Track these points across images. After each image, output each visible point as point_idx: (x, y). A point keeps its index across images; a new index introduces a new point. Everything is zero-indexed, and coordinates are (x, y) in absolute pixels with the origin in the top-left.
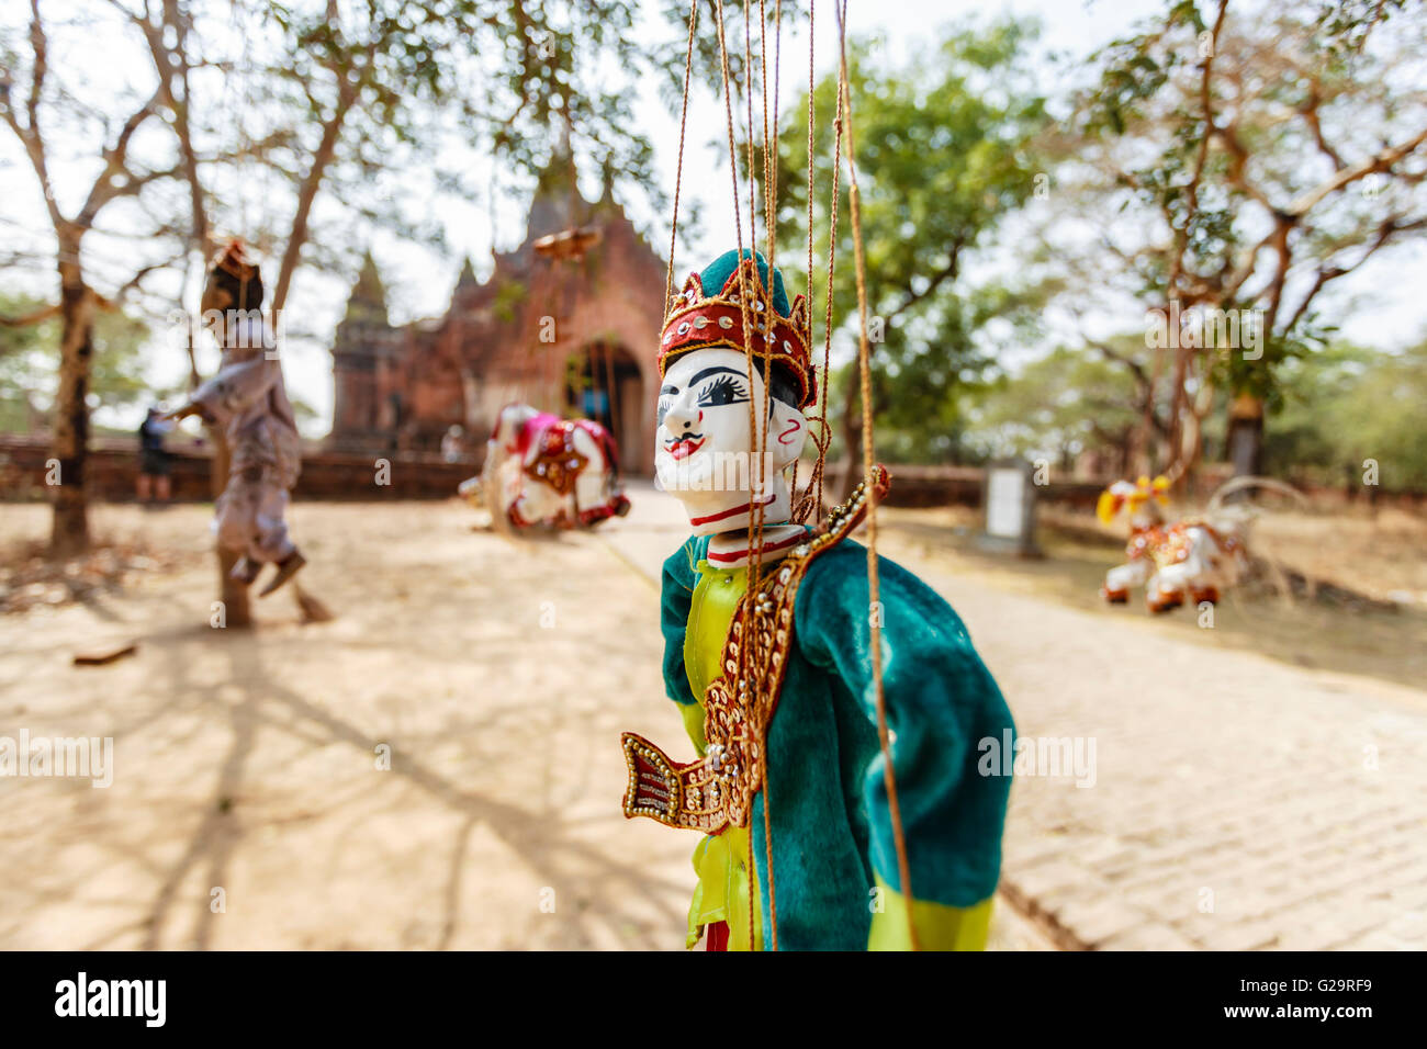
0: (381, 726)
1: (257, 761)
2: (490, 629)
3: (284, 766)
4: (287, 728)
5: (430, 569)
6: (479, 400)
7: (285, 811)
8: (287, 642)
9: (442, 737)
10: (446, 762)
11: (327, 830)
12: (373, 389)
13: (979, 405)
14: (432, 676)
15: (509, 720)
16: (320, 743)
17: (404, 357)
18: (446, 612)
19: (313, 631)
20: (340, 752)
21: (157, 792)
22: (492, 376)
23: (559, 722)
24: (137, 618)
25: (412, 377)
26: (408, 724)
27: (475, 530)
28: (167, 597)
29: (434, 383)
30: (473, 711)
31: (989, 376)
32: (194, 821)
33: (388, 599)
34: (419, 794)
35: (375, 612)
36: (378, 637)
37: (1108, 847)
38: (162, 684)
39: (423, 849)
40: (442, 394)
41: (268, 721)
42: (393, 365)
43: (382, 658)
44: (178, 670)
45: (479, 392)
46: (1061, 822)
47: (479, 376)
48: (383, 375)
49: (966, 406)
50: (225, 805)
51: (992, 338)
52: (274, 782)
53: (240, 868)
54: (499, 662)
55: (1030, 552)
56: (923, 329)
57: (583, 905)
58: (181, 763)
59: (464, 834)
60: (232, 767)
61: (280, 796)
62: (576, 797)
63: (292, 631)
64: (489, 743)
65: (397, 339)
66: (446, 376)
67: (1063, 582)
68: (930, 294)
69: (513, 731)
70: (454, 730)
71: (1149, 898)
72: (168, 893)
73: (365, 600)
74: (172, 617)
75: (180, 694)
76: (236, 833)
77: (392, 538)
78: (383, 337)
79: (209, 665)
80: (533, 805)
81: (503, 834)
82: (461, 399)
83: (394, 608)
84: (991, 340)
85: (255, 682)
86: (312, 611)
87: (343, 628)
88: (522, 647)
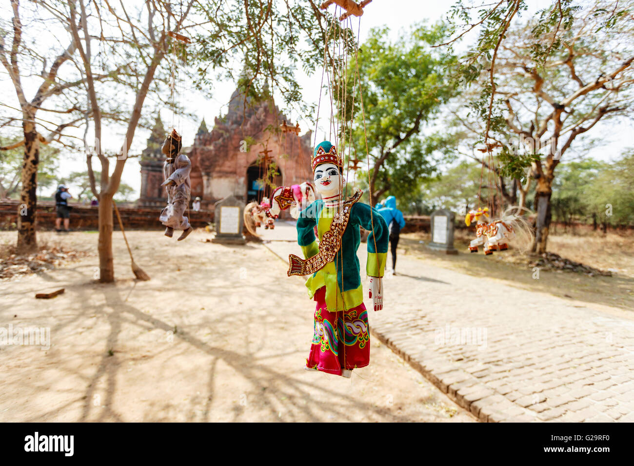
0: (175, 322)
1: (122, 336)
2: (219, 282)
3: (134, 338)
4: (134, 323)
5: (190, 258)
6: (209, 185)
7: (137, 355)
8: (129, 288)
9: (201, 326)
10: (203, 335)
11: (156, 362)
13: (428, 188)
14: (195, 302)
15: (230, 319)
16: (149, 329)
18: (198, 276)
19: (141, 284)
20: (158, 332)
21: (81, 349)
22: (215, 174)
23: (251, 320)
24: (62, 279)
26: (186, 321)
27: (208, 241)
28: (74, 270)
30: (213, 316)
31: (434, 175)
32: (99, 359)
33: (173, 271)
34: (193, 348)
35: (167, 276)
36: (170, 286)
37: (480, 366)
38: (77, 306)
39: (197, 369)
41: (125, 320)
43: (173, 294)
44: (84, 300)
45: (209, 181)
46: (460, 357)
47: (209, 174)
49: (423, 187)
50: (111, 354)
51: (434, 158)
52: (130, 344)
53: (121, 377)
54: (223, 296)
55: (451, 251)
56: (404, 155)
57: (265, 389)
58: (91, 337)
59: (214, 363)
60: (112, 338)
61: (134, 350)
62: (259, 349)
63: (132, 284)
64: (221, 328)
66: (195, 175)
67: (466, 264)
68: (407, 139)
69: (231, 323)
70: (206, 323)
71: (496, 385)
72: (92, 387)
73: (162, 271)
74: (77, 278)
75: (85, 310)
76: (117, 364)
79: (97, 297)
80: (242, 352)
81: (230, 364)
82: (201, 184)
83: (175, 274)
84: (433, 159)
85: (117, 304)
86: (139, 275)
87: (154, 282)
88: (232, 290)
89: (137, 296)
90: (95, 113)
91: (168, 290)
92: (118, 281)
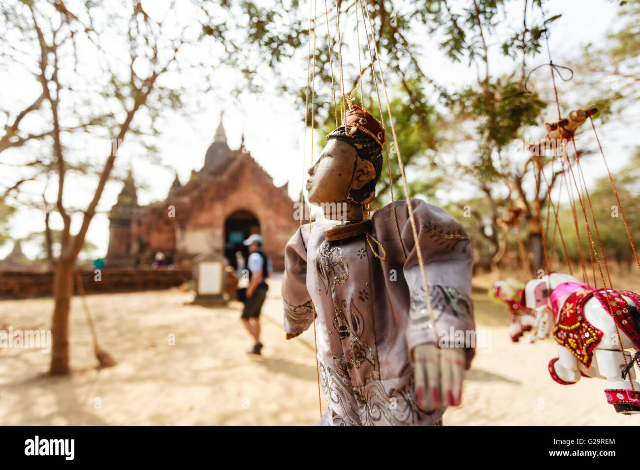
5: (166, 328)
6: (183, 239)
8: (92, 382)
12: (129, 236)
17: (145, 220)
18: (180, 353)
19: (106, 373)
22: (189, 227)
25: (149, 228)
27: (186, 304)
29: (160, 231)
33: (146, 348)
35: (140, 357)
36: (144, 374)
40: (164, 237)
42: (139, 223)
43: (148, 387)
45: (183, 235)
47: (183, 227)
48: (134, 228)
54: (217, 383)
63: (93, 374)
65: (142, 212)
66: (166, 228)
73: (132, 350)
77: (144, 312)
78: (135, 211)
82: (173, 239)
83: (150, 353)
86: (104, 361)
87: (124, 369)
88: (226, 373)
89: (101, 394)
90: (60, 166)
91: (142, 380)
92: (76, 371)
